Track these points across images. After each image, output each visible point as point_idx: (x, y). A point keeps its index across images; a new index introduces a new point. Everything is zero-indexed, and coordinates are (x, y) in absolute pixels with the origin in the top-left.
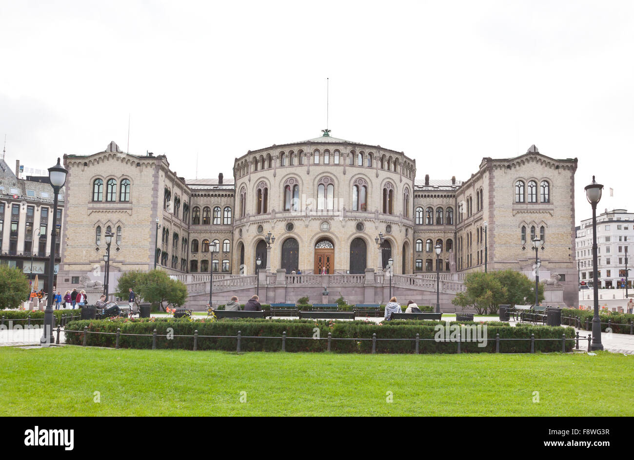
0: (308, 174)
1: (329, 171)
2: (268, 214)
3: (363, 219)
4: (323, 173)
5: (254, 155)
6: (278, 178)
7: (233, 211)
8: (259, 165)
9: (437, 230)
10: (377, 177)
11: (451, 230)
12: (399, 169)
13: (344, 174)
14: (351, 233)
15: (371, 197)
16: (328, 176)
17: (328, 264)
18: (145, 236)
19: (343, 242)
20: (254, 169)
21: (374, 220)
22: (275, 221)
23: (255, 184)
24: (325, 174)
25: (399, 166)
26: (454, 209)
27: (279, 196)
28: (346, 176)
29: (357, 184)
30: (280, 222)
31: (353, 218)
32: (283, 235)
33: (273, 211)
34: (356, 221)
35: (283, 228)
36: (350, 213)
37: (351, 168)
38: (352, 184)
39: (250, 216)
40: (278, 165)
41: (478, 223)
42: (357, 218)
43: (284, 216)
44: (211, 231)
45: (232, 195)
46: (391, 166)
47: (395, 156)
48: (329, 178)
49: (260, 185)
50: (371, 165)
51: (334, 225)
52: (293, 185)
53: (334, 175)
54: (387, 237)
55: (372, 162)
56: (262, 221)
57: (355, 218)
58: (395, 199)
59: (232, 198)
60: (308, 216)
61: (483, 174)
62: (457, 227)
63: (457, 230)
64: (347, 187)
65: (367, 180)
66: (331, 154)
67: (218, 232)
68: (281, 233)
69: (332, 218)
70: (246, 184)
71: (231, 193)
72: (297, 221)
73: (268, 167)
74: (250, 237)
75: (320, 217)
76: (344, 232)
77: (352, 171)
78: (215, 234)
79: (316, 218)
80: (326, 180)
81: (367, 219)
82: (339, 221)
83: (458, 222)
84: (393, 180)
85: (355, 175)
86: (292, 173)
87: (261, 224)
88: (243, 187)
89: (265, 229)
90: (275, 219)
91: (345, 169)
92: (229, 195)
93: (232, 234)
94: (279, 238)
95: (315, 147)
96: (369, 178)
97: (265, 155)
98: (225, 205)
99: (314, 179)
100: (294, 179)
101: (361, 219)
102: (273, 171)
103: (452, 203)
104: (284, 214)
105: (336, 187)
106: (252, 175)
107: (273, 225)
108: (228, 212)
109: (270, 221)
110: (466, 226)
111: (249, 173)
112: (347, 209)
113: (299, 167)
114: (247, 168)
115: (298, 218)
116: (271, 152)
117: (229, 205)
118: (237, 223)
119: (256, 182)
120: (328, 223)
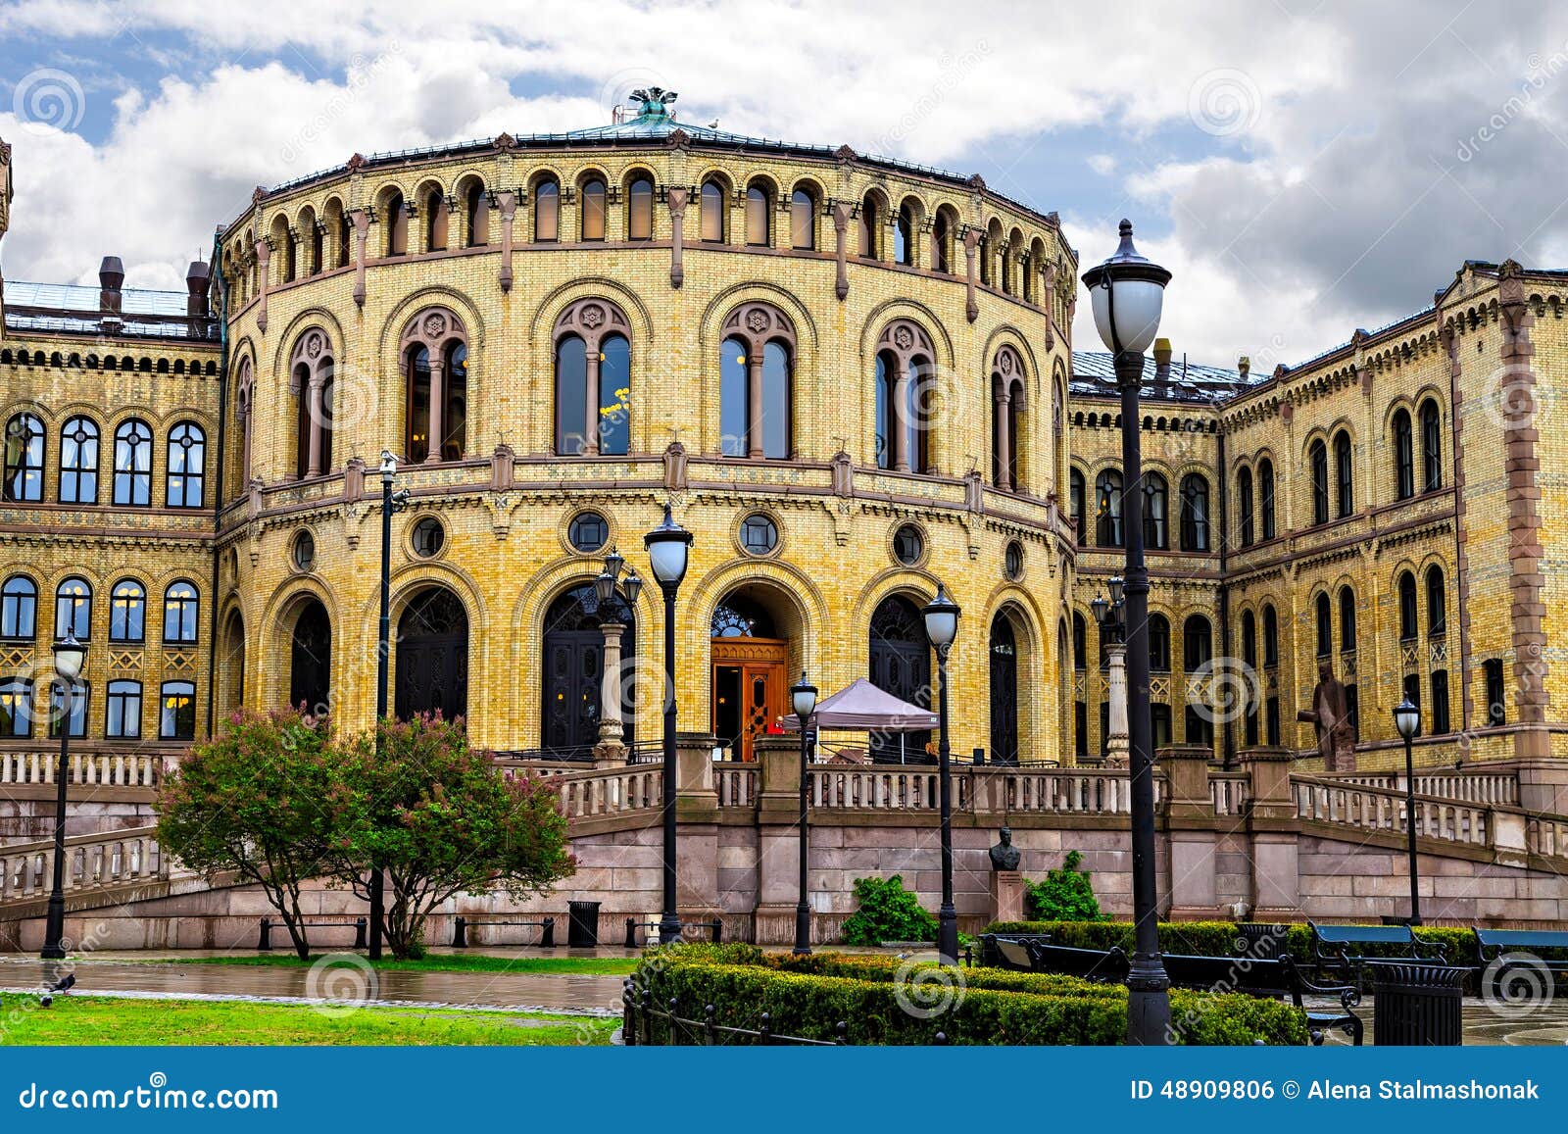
0: (677, 285)
1: (772, 277)
2: (473, 466)
3: (921, 509)
4: (745, 285)
5: (387, 180)
6: (524, 299)
8: (414, 232)
10: (971, 319)
11: (1204, 574)
12: (1042, 291)
13: (841, 297)
14: (872, 572)
16: (763, 302)
17: (760, 712)
19: (841, 613)
20: (385, 246)
21: (964, 515)
22: (512, 503)
23: (391, 317)
24: (752, 293)
25: (1040, 277)
26: (1213, 482)
27: (533, 384)
28: (847, 303)
29: (892, 345)
30: (539, 506)
31: (879, 505)
32: (554, 567)
33: (502, 451)
34: (893, 518)
35: (553, 537)
36: (867, 478)
37: (864, 270)
38: (871, 347)
39: (364, 475)
40: (522, 234)
41: (1404, 551)
42: (896, 506)
43: (560, 478)
44: (107, 539)
45: (211, 366)
46: (1015, 274)
47: (1030, 232)
48: (772, 313)
49: (421, 325)
50: (942, 266)
51: (800, 530)
52: (599, 333)
53: (795, 300)
54: (1008, 595)
55: (949, 251)
56: (437, 499)
57: (886, 504)
58: (1032, 426)
59: (211, 379)
60: (680, 481)
61: (1457, 332)
62: (1228, 562)
63: (1239, 578)
64: (854, 359)
65: (934, 331)
66: (780, 199)
67: (143, 542)
68: (546, 559)
69: (790, 497)
70: (334, 318)
71: (203, 358)
72: (624, 506)
73: (465, 243)
74: (366, 575)
75: (736, 490)
76: (842, 568)
77: (872, 287)
78: (123, 554)
79: (721, 494)
80: (758, 320)
81: (935, 511)
82: (820, 513)
83: (1235, 541)
84: (1022, 338)
85: (885, 305)
86: (598, 280)
87: (433, 512)
88: (313, 332)
89: (454, 537)
90: (512, 489)
91: (840, 274)
92: (195, 366)
93: (211, 558)
94: (533, 584)
95: (708, 161)
96: (938, 323)
97: (449, 181)
98: (176, 411)
99: (704, 318)
100: (606, 307)
101: (911, 509)
102: (494, 262)
103: (1205, 456)
104: (561, 469)
105: (803, 354)
106: (371, 276)
107: (503, 519)
108: (186, 449)
109: (486, 498)
110: (1307, 560)
111: (360, 266)
112: (855, 460)
113: (628, 252)
114: (337, 240)
115: (630, 493)
116: (485, 170)
117: (196, 411)
118: (266, 504)
119: (398, 309)
120: (772, 522)
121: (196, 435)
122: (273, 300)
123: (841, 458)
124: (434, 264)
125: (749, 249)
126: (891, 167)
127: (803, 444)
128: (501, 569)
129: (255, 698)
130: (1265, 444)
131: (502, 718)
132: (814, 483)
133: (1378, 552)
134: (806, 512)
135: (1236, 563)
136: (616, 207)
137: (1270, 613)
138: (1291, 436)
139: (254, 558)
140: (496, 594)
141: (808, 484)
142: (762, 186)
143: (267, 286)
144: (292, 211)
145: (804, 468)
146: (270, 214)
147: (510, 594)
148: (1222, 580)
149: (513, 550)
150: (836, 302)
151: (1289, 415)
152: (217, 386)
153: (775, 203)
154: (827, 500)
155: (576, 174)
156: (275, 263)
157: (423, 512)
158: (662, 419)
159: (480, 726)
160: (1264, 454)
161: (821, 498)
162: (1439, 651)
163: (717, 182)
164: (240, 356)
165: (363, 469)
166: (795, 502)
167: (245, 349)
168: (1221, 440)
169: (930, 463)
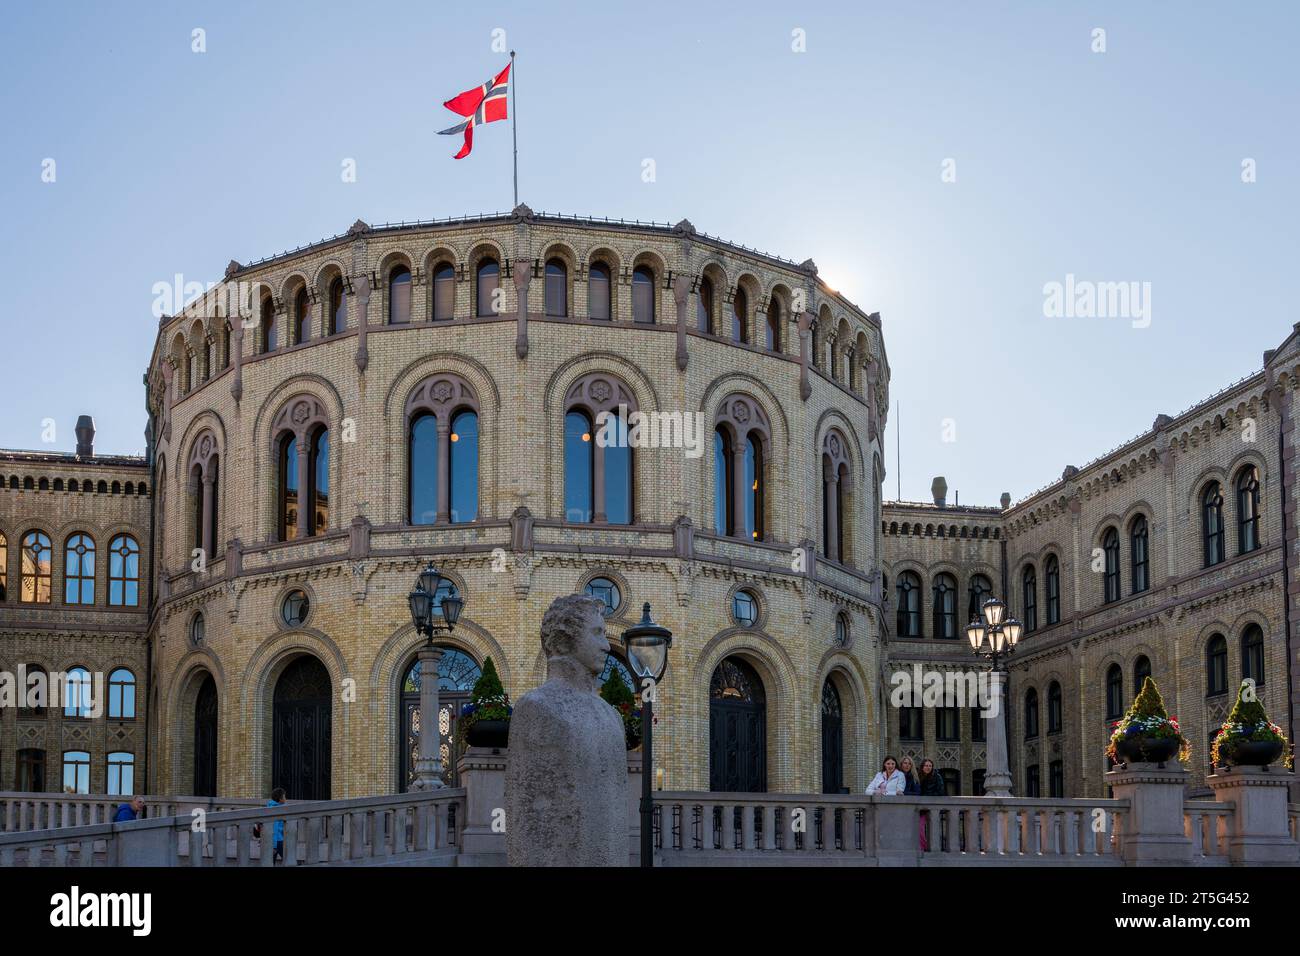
0: (522, 355)
1: (616, 348)
2: (333, 538)
3: (758, 574)
4: (590, 355)
5: (258, 280)
6: (380, 375)
7: (146, 550)
10: (805, 398)
13: (682, 367)
14: (713, 632)
16: (606, 372)
19: (684, 671)
20: (259, 344)
21: (798, 582)
22: (368, 570)
23: (264, 407)
24: (595, 364)
27: (388, 457)
28: (687, 373)
29: (729, 418)
30: (393, 572)
31: (719, 568)
33: (361, 521)
34: (732, 582)
36: (708, 542)
37: (704, 343)
38: (711, 419)
39: (241, 554)
40: (377, 316)
42: (736, 570)
43: (413, 545)
44: (59, 632)
45: (142, 486)
46: (842, 365)
47: (856, 327)
48: (614, 384)
49: (289, 412)
50: (777, 348)
51: (645, 591)
52: (449, 407)
53: (638, 370)
54: (837, 660)
55: (783, 333)
56: (304, 570)
58: (857, 508)
59: (143, 498)
60: (526, 544)
65: (770, 407)
66: (622, 272)
67: (88, 635)
68: (399, 621)
69: (633, 558)
70: (218, 417)
71: (136, 480)
72: (473, 569)
73: (326, 332)
74: (244, 644)
75: (581, 553)
76: (683, 627)
78: (73, 645)
79: (566, 556)
80: (601, 391)
81: (772, 576)
82: (662, 574)
84: (849, 423)
85: (723, 378)
86: (446, 355)
87: (299, 584)
88: (204, 434)
89: (318, 605)
90: (368, 557)
91: (681, 346)
92: (129, 486)
93: (145, 648)
94: (389, 647)
95: (552, 235)
96: (774, 399)
97: (311, 273)
98: (114, 525)
99: (550, 384)
100: (455, 381)
101: (750, 573)
102: (352, 345)
103: (989, 558)
104: (414, 536)
106: (246, 371)
107: (360, 586)
108: (125, 557)
110: (1097, 635)
111: (237, 365)
112: (696, 522)
113: (475, 327)
114: (222, 345)
115: (477, 555)
116: (342, 258)
117: (131, 525)
118: (171, 591)
119: (269, 399)
120: (615, 584)
121: (132, 545)
122: (175, 412)
123: (683, 521)
124: (299, 354)
125: (593, 321)
127: (647, 510)
128: (359, 633)
130: (1050, 541)
131: (362, 772)
132: (656, 545)
133: (1181, 618)
134: (649, 574)
136: (464, 284)
137: (1054, 686)
138: (1080, 528)
139: (163, 639)
140: (355, 657)
141: (649, 547)
142: (607, 265)
143: (171, 400)
144: (186, 328)
145: (646, 531)
146: (172, 335)
147: (368, 656)
149: (370, 615)
150: (677, 372)
151: (1077, 510)
152: (148, 503)
153: (616, 277)
154: (669, 562)
155: (426, 254)
156: (177, 380)
157: (291, 584)
158: (509, 485)
160: (1049, 549)
161: (663, 560)
165: (241, 549)
166: (638, 563)
168: (1003, 543)
169: (767, 533)
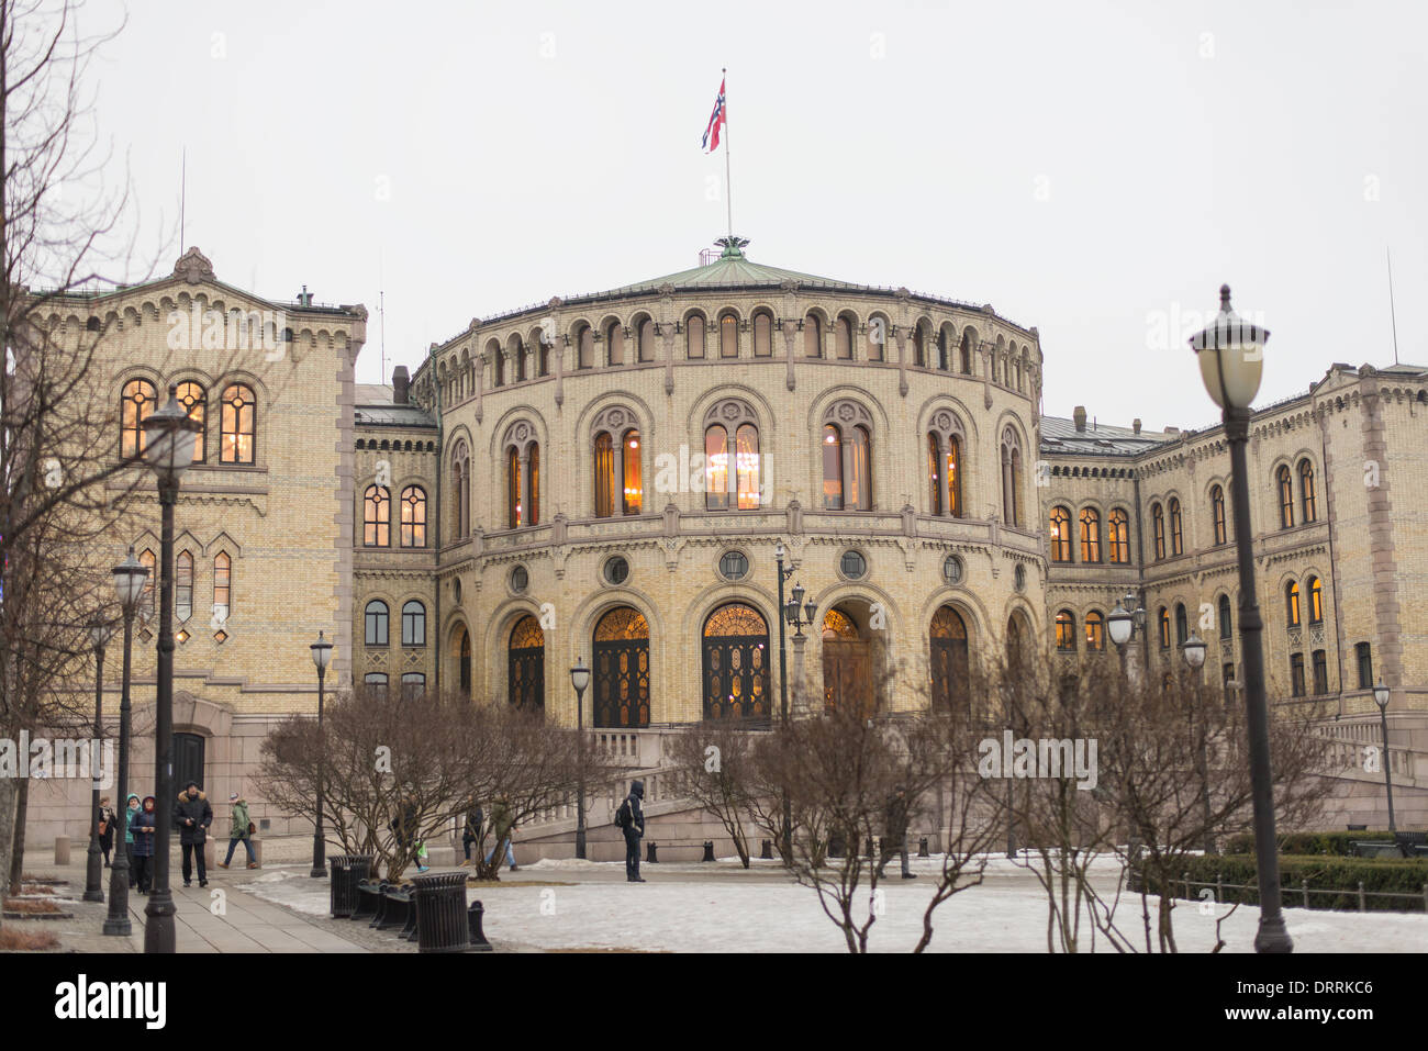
0: (791, 389)
1: (857, 382)
2: (649, 519)
3: (961, 544)
4: (838, 388)
5: (578, 315)
6: (682, 400)
8: (598, 353)
9: (1088, 581)
10: (988, 407)
11: (1128, 581)
12: (1028, 384)
13: (904, 395)
14: (931, 590)
15: (976, 472)
16: (849, 399)
18: (320, 590)
19: (911, 620)
20: (577, 362)
21: (989, 547)
22: (679, 545)
23: (583, 413)
24: (843, 393)
25: (1027, 374)
26: (1132, 514)
28: (907, 399)
29: (937, 428)
30: (699, 548)
31: (934, 541)
32: (710, 591)
33: (671, 509)
34: (943, 551)
35: (709, 569)
36: (925, 523)
37: (918, 375)
38: (924, 430)
39: (567, 526)
40: (679, 354)
41: (1289, 565)
42: (945, 542)
43: (713, 527)
44: (362, 572)
45: (430, 444)
46: (1012, 373)
47: (1021, 342)
48: (856, 407)
49: (605, 418)
50: (966, 369)
51: (881, 561)
52: (737, 423)
53: (873, 398)
54: (1016, 603)
55: (971, 359)
56: (624, 543)
57: (938, 541)
58: (1026, 482)
59: (430, 454)
60: (798, 528)
61: (1326, 413)
62: (1145, 572)
63: (1155, 583)
64: (914, 439)
65: (964, 416)
66: (860, 326)
67: (387, 573)
68: (705, 585)
69: (874, 538)
70: (539, 414)
71: (425, 440)
72: (759, 546)
73: (637, 360)
74: (570, 597)
75: (837, 534)
76: (911, 588)
77: (925, 386)
78: (373, 581)
79: (827, 537)
80: (847, 412)
81: (970, 545)
82: (895, 547)
83: (1150, 557)
84: (1018, 418)
85: (932, 399)
86: (734, 386)
87: (619, 553)
88: (521, 423)
89: (636, 570)
90: (679, 536)
91: (902, 379)
92: (419, 444)
93: (434, 584)
94: (696, 603)
95: (810, 301)
96: (967, 411)
97: (625, 317)
98: (407, 478)
99: (811, 410)
100: (740, 404)
101: (955, 544)
102: (660, 374)
103: (1125, 495)
104: (713, 520)
105: (879, 436)
106: (567, 383)
107: (673, 557)
108: (413, 504)
109: (660, 542)
110: (1210, 571)
111: (558, 377)
112: (917, 511)
113: (755, 366)
114: (538, 357)
115: (763, 537)
116: (653, 309)
117: (419, 477)
118: (486, 546)
119: (589, 407)
120: (861, 556)
121: (419, 494)
122: (487, 400)
123: (908, 509)
124: (614, 375)
125: (840, 362)
126: (932, 301)
127: (882, 500)
128: (672, 592)
129: (483, 686)
130: (1173, 487)
131: (677, 698)
132: (890, 527)
133: (1268, 566)
134: (885, 548)
135: (1152, 572)
136: (746, 334)
137: (1180, 608)
138: (1195, 482)
139: (478, 585)
140: (669, 611)
141: (885, 528)
142: (848, 319)
143: (482, 389)
144: (503, 337)
145: (882, 517)
146: (484, 338)
147: (679, 610)
148: (1141, 585)
149: (680, 579)
150: (900, 398)
151: (1192, 466)
152: (434, 458)
153: (857, 328)
154: (900, 539)
155: (718, 311)
156: (488, 373)
157: (613, 552)
158: (784, 484)
159: (661, 704)
160: (1172, 494)
161: (895, 538)
162: (1317, 636)
163: (816, 316)
164: (455, 438)
165: (566, 522)
166: (877, 541)
167: (460, 433)
168: (1136, 482)
169: (964, 511)
